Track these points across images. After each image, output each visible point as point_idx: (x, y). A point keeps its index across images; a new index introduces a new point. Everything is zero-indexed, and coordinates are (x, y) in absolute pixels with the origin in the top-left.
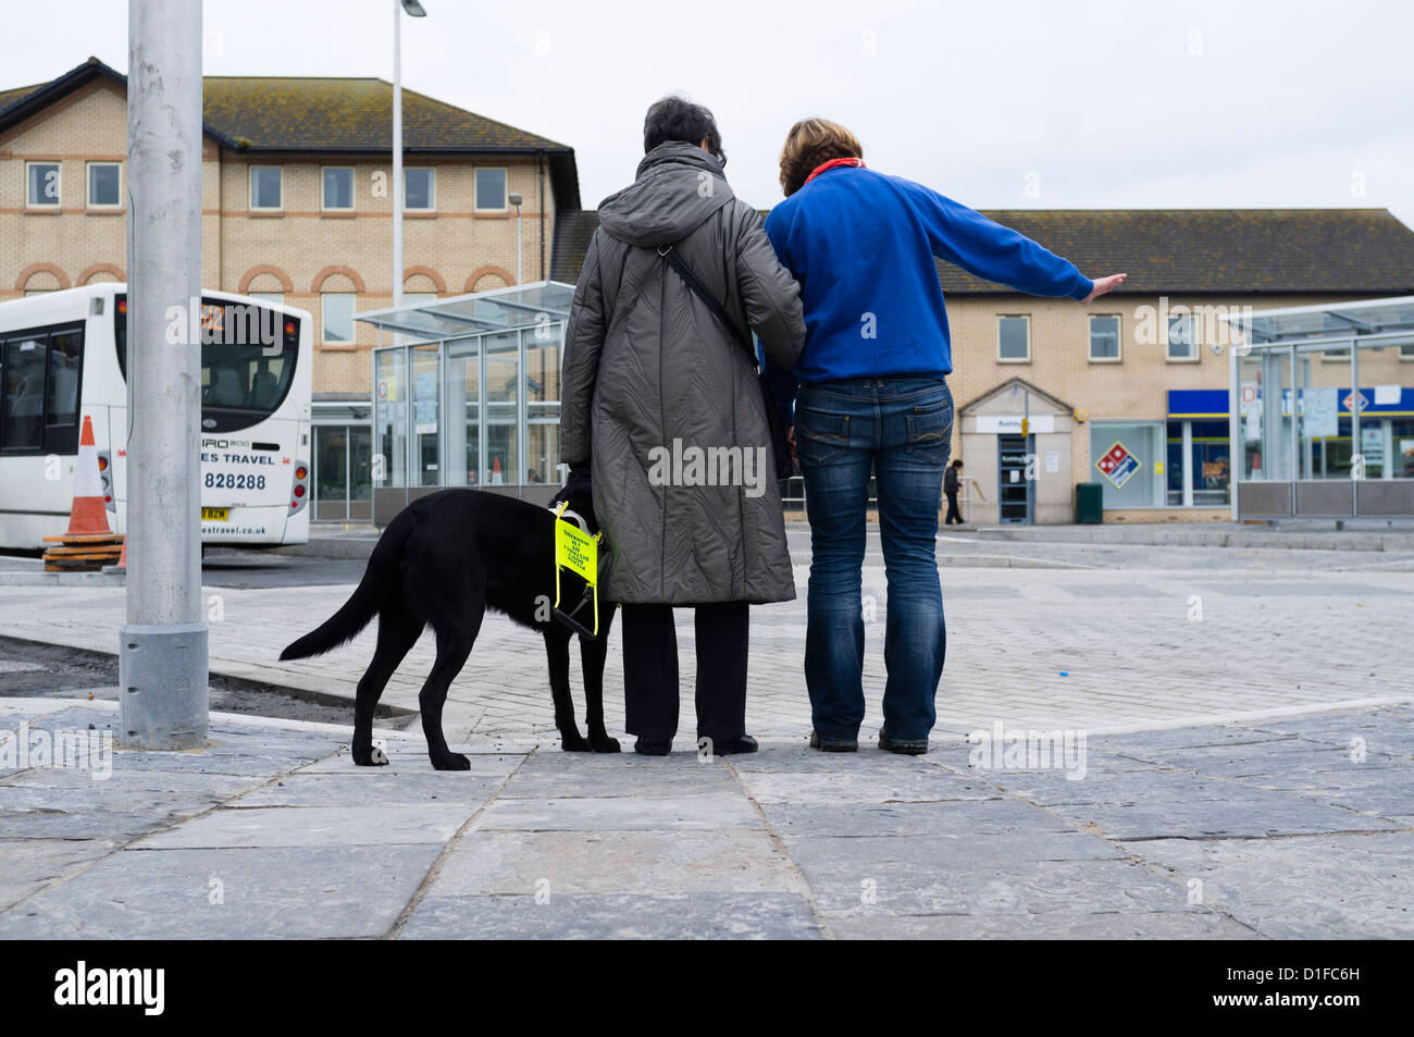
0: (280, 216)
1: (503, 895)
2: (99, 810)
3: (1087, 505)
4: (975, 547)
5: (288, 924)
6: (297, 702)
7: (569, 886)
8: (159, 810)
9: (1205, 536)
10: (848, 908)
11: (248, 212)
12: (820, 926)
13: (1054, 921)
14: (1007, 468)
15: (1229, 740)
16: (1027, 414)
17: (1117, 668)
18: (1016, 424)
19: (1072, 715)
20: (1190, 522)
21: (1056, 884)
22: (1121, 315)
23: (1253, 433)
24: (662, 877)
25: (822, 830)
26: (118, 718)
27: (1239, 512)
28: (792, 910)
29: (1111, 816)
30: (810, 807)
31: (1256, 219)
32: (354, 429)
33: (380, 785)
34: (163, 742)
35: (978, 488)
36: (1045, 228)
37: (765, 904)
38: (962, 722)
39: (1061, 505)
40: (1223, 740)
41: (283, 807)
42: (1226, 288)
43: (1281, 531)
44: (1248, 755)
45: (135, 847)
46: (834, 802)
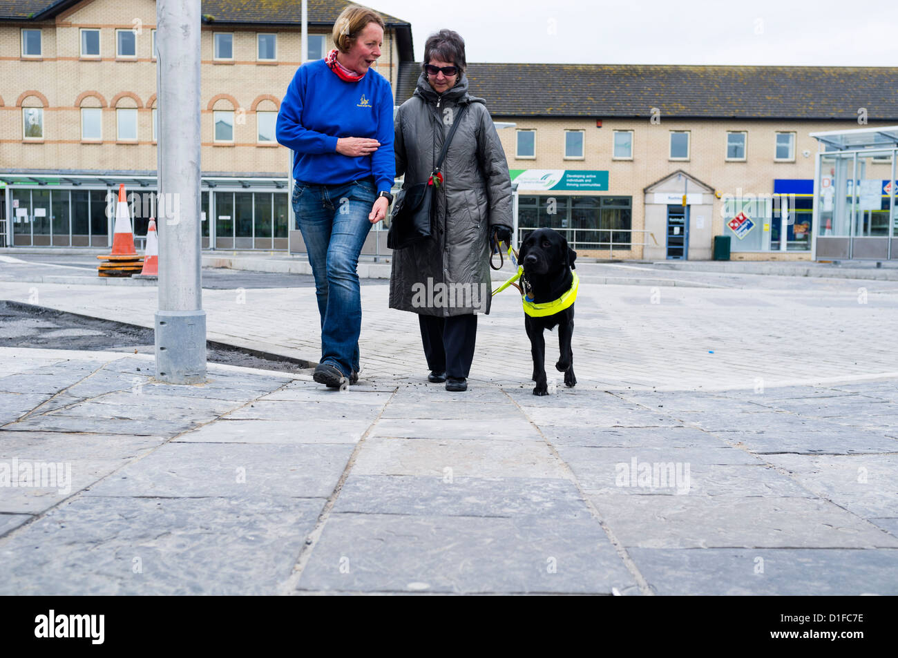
0: (232, 64)
1: (394, 475)
2: (151, 418)
3: (721, 249)
4: (653, 273)
5: (272, 488)
6: (253, 357)
7: (432, 471)
8: (185, 419)
9: (795, 269)
10: (600, 489)
11: (213, 61)
12: (584, 499)
13: (724, 500)
14: (672, 225)
15: (817, 395)
16: (686, 192)
17: (743, 349)
18: (678, 198)
19: (718, 377)
20: (784, 261)
21: (723, 479)
22: (747, 132)
23: (828, 207)
24: (486, 468)
25: (578, 442)
26: (153, 365)
27: (817, 255)
28: (567, 490)
29: (751, 439)
30: (568, 428)
31: (834, 73)
32: (276, 195)
33: (310, 408)
34: (180, 379)
35: (654, 237)
36: (702, 76)
37: (550, 485)
38: (650, 380)
39: (705, 249)
40: (812, 395)
41: (256, 419)
42: (813, 116)
43: (842, 268)
44: (829, 404)
45: (175, 441)
46: (582, 426)
